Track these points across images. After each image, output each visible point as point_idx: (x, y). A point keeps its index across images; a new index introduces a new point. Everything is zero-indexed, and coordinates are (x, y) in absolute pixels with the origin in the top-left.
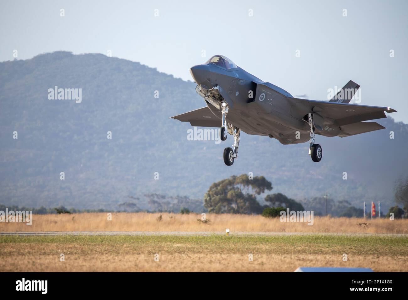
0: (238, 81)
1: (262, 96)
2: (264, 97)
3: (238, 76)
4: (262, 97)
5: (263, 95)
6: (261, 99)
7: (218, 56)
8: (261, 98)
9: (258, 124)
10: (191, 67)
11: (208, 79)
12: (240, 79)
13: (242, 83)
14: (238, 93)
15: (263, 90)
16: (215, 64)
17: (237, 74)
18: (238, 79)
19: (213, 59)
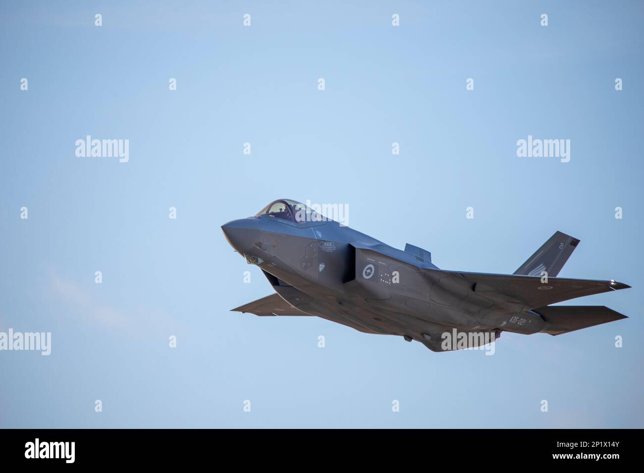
0: (320, 245)
1: (368, 269)
2: (371, 271)
3: (320, 235)
4: (369, 271)
5: (370, 268)
6: (367, 275)
7: (282, 201)
8: (366, 272)
9: (375, 319)
10: (222, 225)
11: (256, 244)
12: (324, 241)
13: (330, 247)
14: (324, 266)
15: (368, 259)
16: (274, 216)
17: (317, 232)
18: (321, 242)
19: (274, 206)
